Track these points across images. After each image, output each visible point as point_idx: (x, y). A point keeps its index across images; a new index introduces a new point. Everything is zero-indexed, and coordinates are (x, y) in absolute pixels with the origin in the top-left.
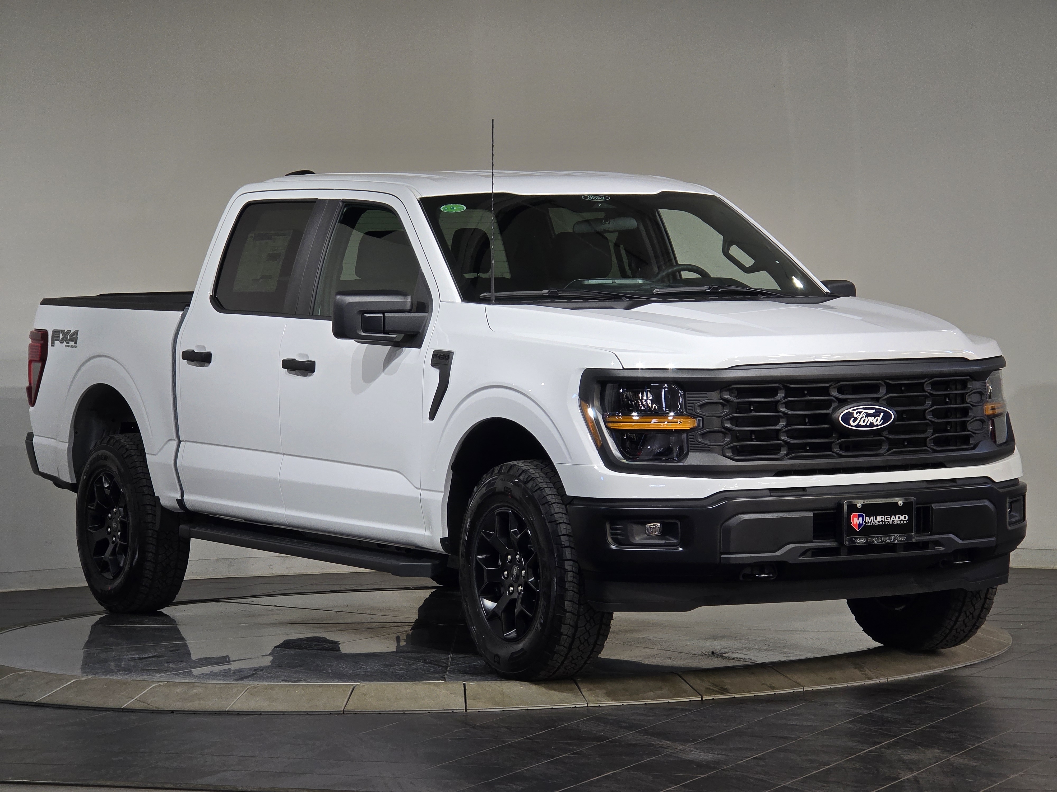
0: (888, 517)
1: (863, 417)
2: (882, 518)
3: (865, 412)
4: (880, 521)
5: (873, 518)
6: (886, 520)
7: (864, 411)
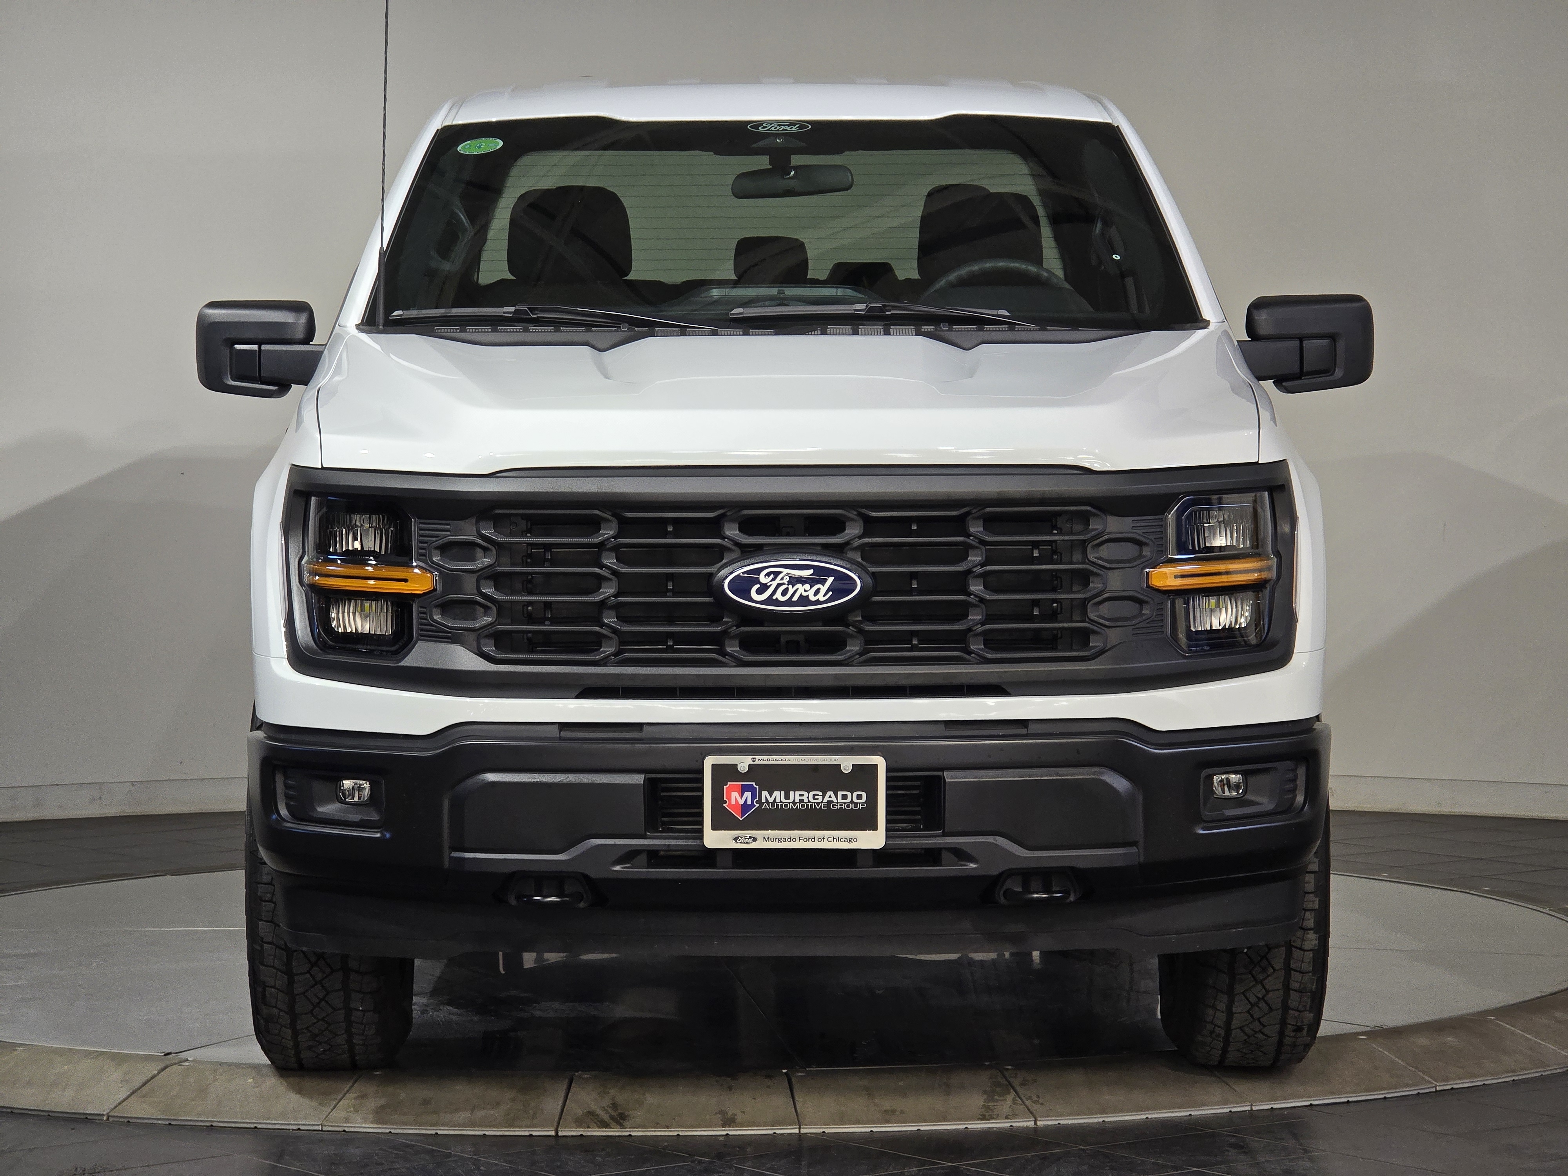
0: (818, 795)
1: (783, 584)
2: (800, 795)
3: (787, 574)
4: (797, 801)
5: (778, 796)
6: (811, 799)
7: (785, 571)
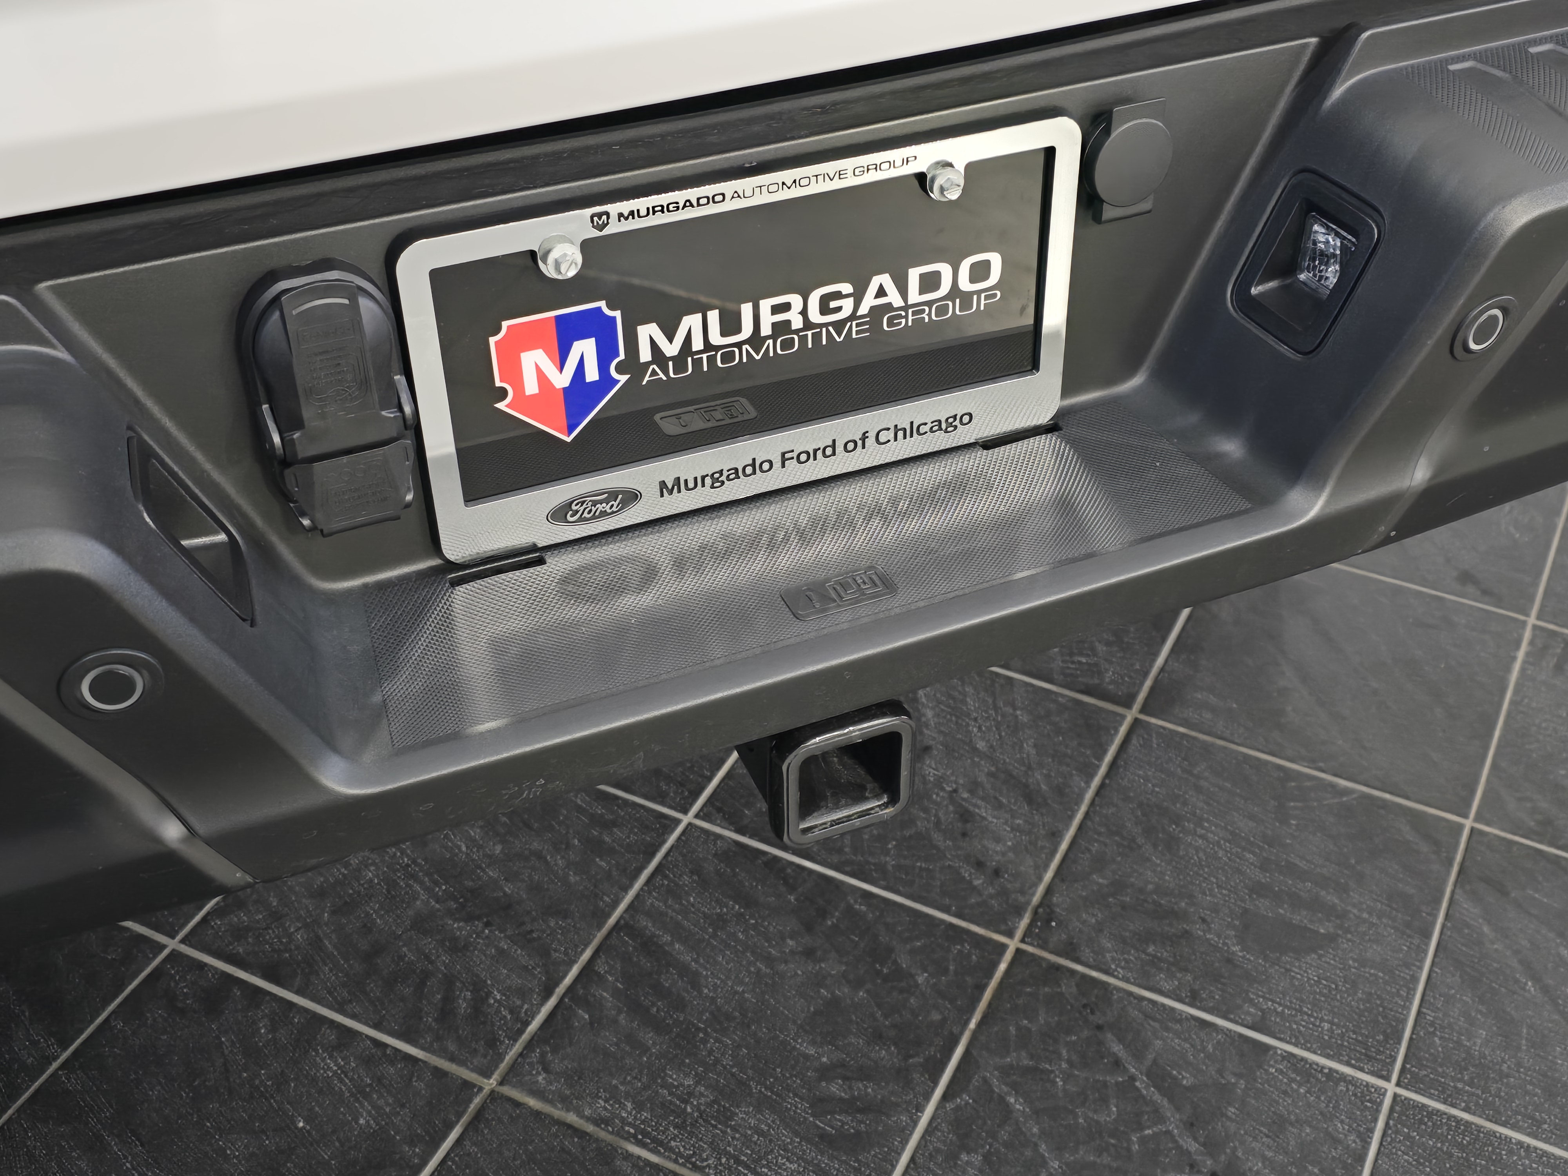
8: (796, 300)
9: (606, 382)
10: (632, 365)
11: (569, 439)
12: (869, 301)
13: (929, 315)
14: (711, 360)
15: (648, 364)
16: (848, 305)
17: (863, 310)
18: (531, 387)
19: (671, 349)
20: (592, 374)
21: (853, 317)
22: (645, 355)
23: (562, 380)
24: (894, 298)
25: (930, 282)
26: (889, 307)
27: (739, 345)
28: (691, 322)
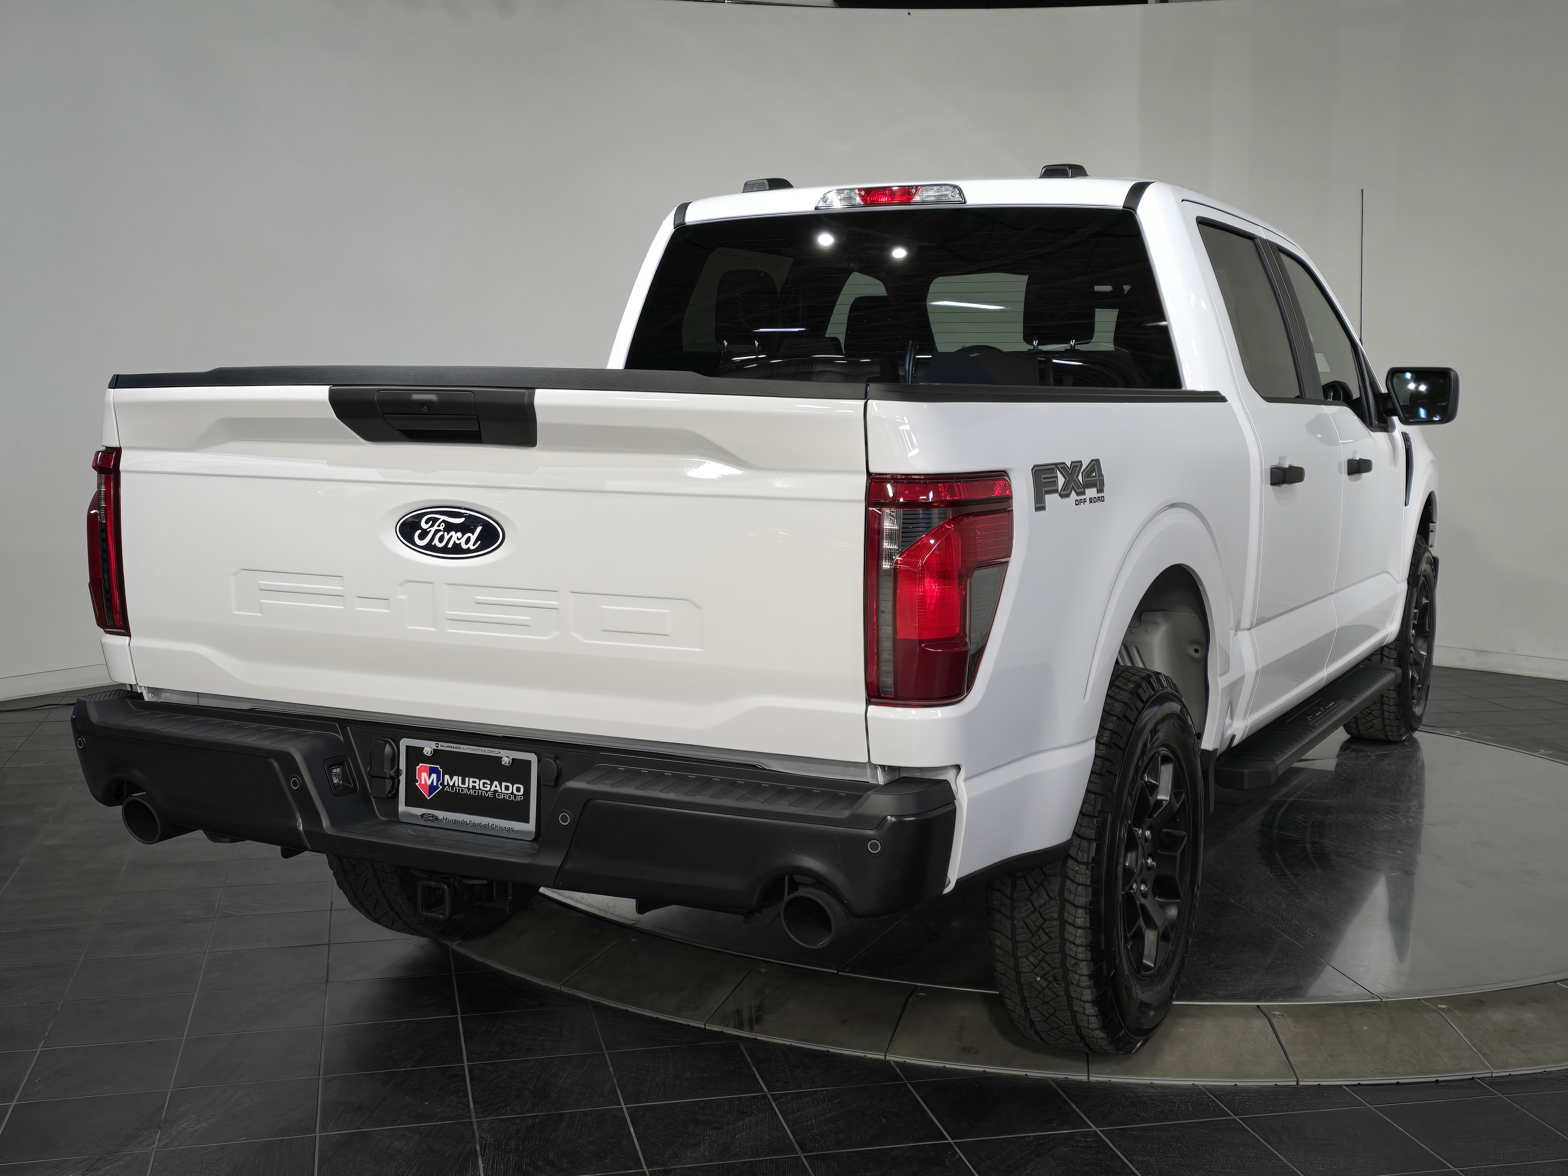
8: (477, 781)
9: (437, 787)
10: (442, 784)
11: (428, 799)
12: (493, 788)
13: (507, 797)
14: (459, 789)
15: (446, 786)
16: (489, 786)
17: (492, 790)
18: (423, 782)
19: (451, 784)
20: (435, 784)
21: (489, 791)
22: (446, 783)
23: (429, 783)
24: (498, 789)
25: (507, 788)
26: (497, 791)
27: (465, 788)
28: (455, 778)
